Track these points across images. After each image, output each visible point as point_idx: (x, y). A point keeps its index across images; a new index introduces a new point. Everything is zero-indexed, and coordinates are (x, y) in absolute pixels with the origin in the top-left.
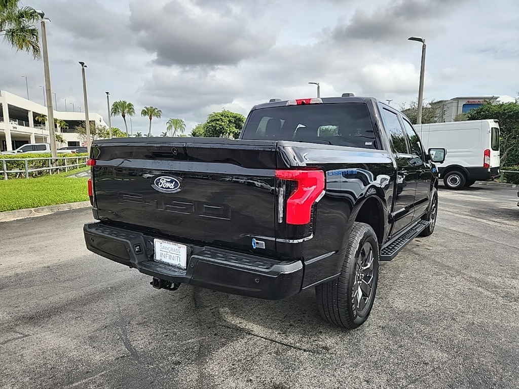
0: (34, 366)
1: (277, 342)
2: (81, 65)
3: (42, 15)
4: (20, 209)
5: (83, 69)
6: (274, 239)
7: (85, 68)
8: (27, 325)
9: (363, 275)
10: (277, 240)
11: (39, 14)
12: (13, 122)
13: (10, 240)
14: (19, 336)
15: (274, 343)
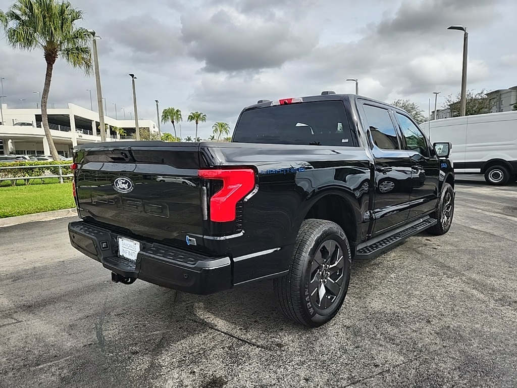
0: (14, 349)
1: (235, 337)
2: (131, 77)
3: (93, 34)
4: (60, 209)
5: (133, 80)
6: (202, 236)
7: (134, 79)
8: (24, 312)
9: (329, 273)
10: (205, 237)
11: (90, 33)
12: (79, 131)
13: (43, 237)
14: (14, 321)
15: (232, 338)
